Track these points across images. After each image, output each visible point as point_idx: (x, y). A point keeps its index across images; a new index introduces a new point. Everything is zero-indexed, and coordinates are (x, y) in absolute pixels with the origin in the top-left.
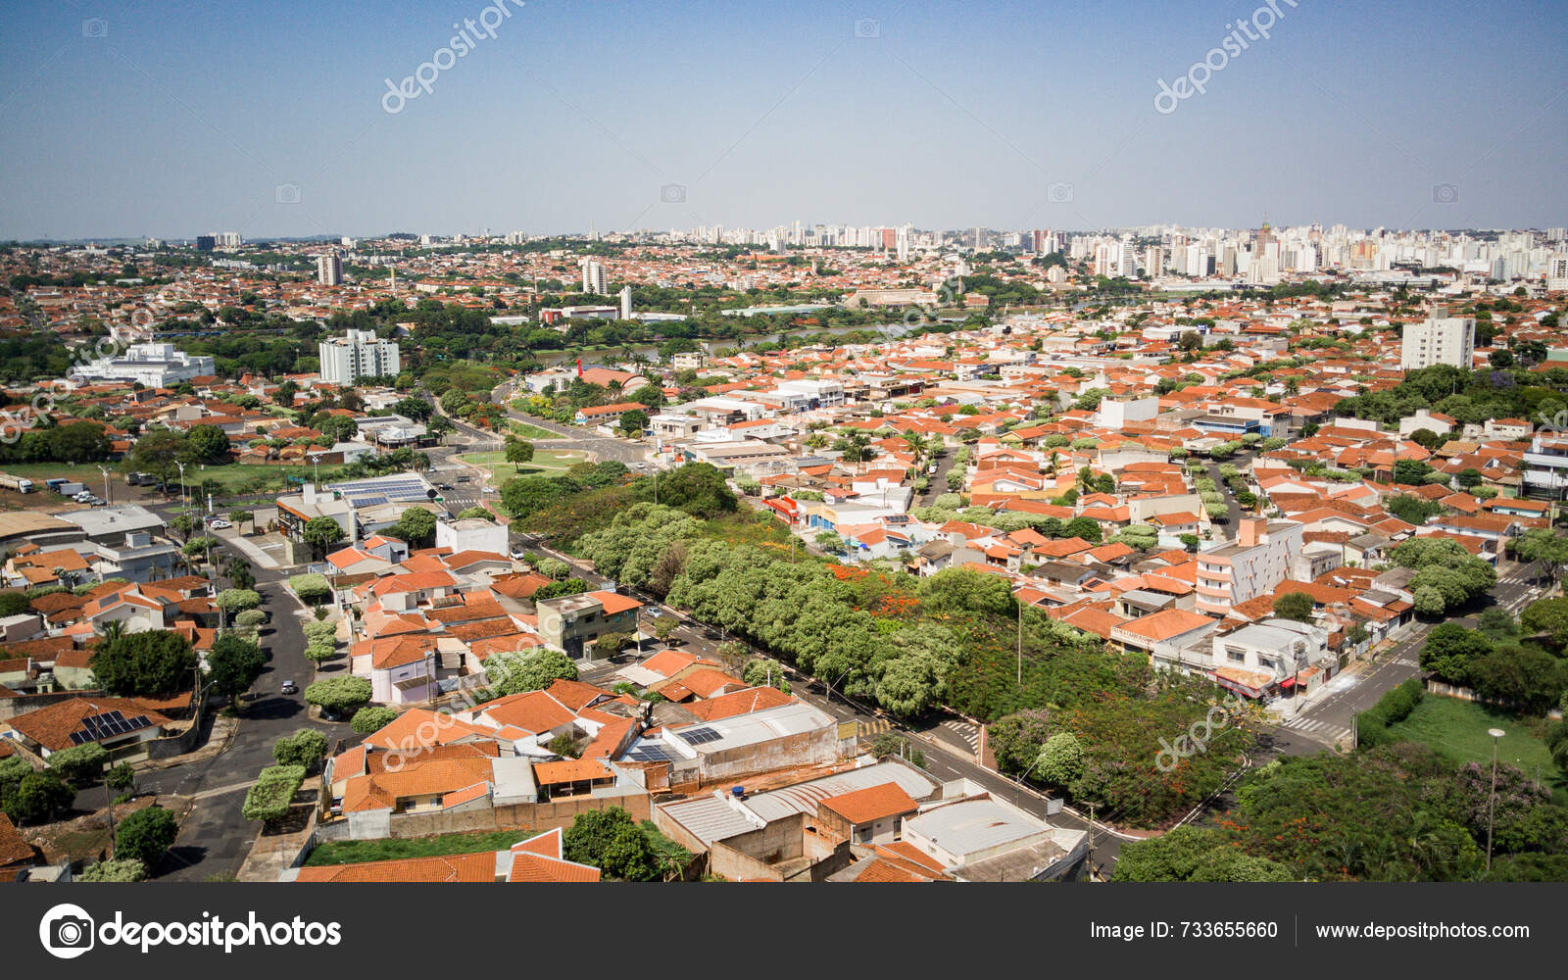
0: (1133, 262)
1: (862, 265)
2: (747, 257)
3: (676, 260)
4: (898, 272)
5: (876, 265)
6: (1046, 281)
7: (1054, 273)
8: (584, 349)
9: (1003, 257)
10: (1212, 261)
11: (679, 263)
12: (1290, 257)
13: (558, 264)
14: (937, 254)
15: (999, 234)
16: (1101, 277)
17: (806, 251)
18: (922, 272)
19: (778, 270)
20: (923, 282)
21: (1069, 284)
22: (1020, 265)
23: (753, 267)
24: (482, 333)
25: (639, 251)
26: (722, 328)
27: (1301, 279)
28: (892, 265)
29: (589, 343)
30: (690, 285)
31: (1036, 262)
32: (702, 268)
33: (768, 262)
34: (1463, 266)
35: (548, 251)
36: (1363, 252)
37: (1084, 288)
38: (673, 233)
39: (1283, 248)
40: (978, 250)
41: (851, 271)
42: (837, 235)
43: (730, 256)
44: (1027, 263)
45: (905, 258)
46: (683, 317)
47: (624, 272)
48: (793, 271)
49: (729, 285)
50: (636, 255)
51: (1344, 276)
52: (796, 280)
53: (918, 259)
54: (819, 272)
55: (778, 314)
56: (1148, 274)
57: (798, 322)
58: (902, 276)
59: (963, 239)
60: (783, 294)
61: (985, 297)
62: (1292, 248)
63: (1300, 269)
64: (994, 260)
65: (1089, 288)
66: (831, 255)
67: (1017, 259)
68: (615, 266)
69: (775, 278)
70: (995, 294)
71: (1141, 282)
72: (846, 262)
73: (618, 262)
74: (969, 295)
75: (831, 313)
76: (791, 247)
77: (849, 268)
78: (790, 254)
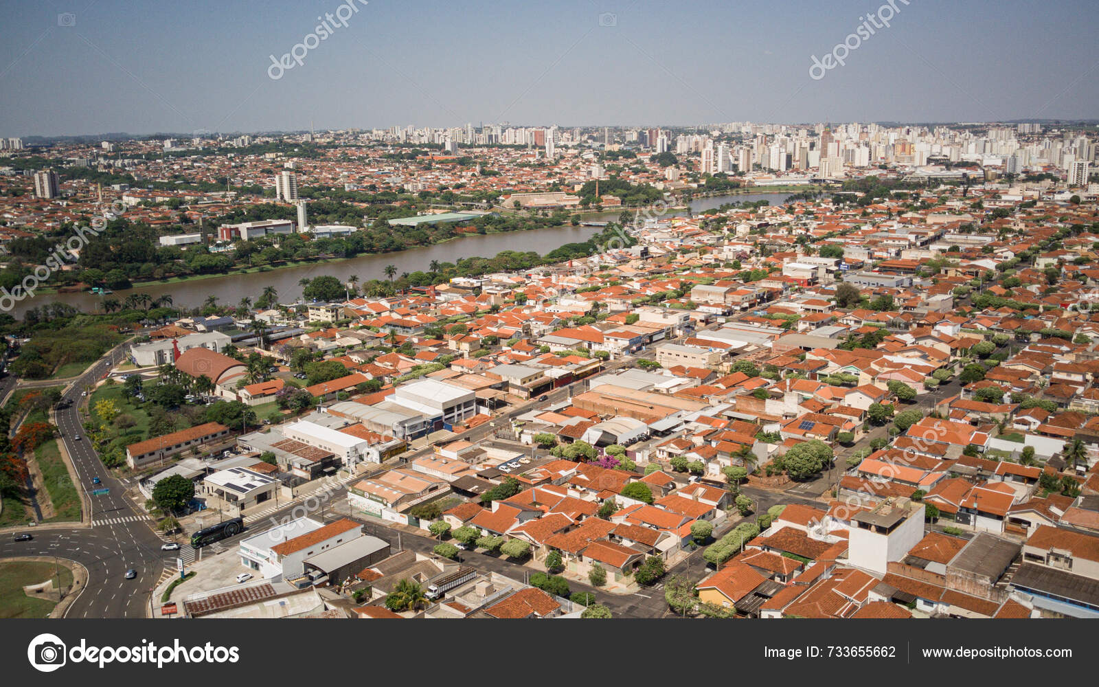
0: (729, 160)
1: (517, 165)
2: (425, 158)
3: (367, 161)
4: (546, 172)
5: (528, 165)
6: (664, 179)
7: (670, 172)
8: (249, 271)
9: (628, 155)
10: (789, 158)
11: (368, 165)
12: (849, 155)
13: (268, 167)
14: (576, 152)
15: (621, 130)
16: (706, 175)
17: (475, 150)
18: (566, 172)
19: (449, 171)
20: (566, 182)
21: (682, 182)
22: (640, 162)
23: (428, 168)
24: (144, 261)
25: (339, 153)
26: (386, 243)
27: (860, 173)
28: (541, 165)
29: (254, 265)
30: (373, 187)
31: (653, 159)
32: (387, 169)
33: (441, 162)
34: (982, 161)
35: (264, 154)
36: (904, 150)
37: (695, 185)
38: (375, 132)
39: (842, 147)
40: (608, 148)
41: (508, 171)
42: (499, 134)
43: (412, 157)
44: (646, 159)
45: (552, 156)
46: (354, 229)
47: (321, 173)
48: (461, 172)
49: (406, 187)
50: (335, 156)
51: (893, 170)
52: (463, 180)
53: (562, 157)
54: (483, 172)
55: (440, 222)
56: (741, 169)
57: (458, 230)
58: (550, 176)
59: (595, 135)
60: (448, 198)
61: (618, 199)
62: (850, 147)
63: (857, 164)
64: (621, 157)
65: (699, 186)
66: (493, 154)
67: (639, 157)
68: (315, 167)
69: (446, 179)
70: (625, 196)
71: (737, 178)
72: (504, 160)
73: (318, 164)
74: (604, 197)
75: (488, 220)
76: (462, 146)
77: (507, 167)
78: (462, 153)
